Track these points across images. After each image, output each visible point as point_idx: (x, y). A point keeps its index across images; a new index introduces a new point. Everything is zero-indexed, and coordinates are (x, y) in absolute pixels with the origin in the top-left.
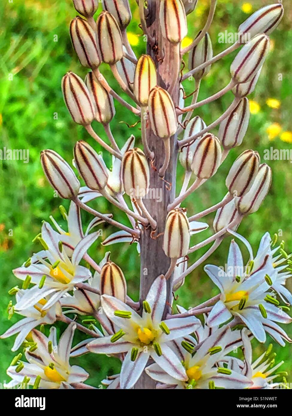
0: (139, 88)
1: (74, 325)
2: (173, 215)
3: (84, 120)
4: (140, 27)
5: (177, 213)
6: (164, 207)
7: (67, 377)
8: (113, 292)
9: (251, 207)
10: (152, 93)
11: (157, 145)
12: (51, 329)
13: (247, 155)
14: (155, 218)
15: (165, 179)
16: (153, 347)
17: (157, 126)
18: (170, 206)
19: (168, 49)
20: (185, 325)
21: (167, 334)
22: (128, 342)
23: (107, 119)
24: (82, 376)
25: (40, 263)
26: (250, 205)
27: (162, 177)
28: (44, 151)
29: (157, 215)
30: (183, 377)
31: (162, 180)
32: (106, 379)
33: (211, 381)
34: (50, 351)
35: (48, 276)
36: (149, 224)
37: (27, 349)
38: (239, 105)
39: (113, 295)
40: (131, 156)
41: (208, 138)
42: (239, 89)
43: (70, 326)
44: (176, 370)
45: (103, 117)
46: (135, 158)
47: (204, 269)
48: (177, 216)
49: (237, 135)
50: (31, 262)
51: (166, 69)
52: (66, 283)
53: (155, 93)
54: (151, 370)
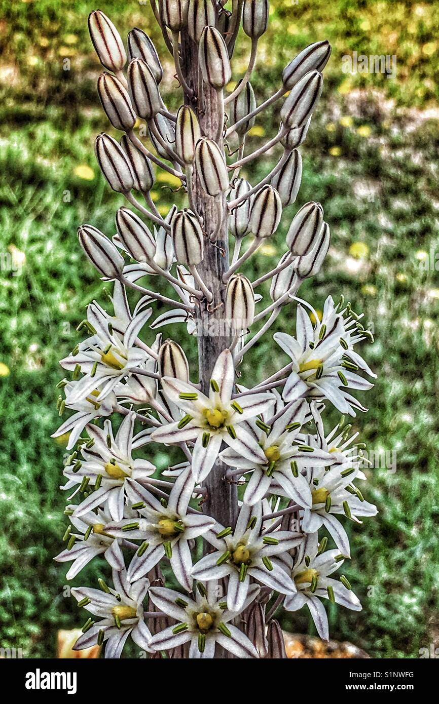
0: (182, 143)
1: (133, 414)
2: (234, 280)
3: (123, 186)
4: (176, 78)
5: (239, 277)
6: (219, 276)
7: (131, 473)
8: (175, 374)
9: (312, 268)
10: (199, 144)
11: (205, 208)
12: (105, 423)
13: (309, 207)
14: (210, 289)
15: (217, 245)
16: (225, 429)
17: (208, 182)
18: (225, 274)
19: (209, 100)
20: (258, 401)
21: (240, 413)
22: (196, 427)
23: (147, 186)
24: (148, 470)
25: (91, 350)
26: (310, 266)
27: (214, 243)
28: (81, 227)
29: (211, 285)
30: (262, 459)
31: (214, 247)
32: (167, 470)
33: (293, 460)
34: (110, 445)
35: (99, 363)
36: (204, 296)
37: (84, 446)
38: (290, 157)
39: (175, 377)
40: (181, 218)
41: (266, 190)
42: (290, 140)
43: (129, 416)
44: (253, 452)
45: (142, 184)
46: (186, 220)
47: (274, 338)
48: (239, 281)
49: (291, 191)
50: (79, 349)
51: (208, 122)
52: (120, 369)
53: (202, 144)
54: (225, 455)
